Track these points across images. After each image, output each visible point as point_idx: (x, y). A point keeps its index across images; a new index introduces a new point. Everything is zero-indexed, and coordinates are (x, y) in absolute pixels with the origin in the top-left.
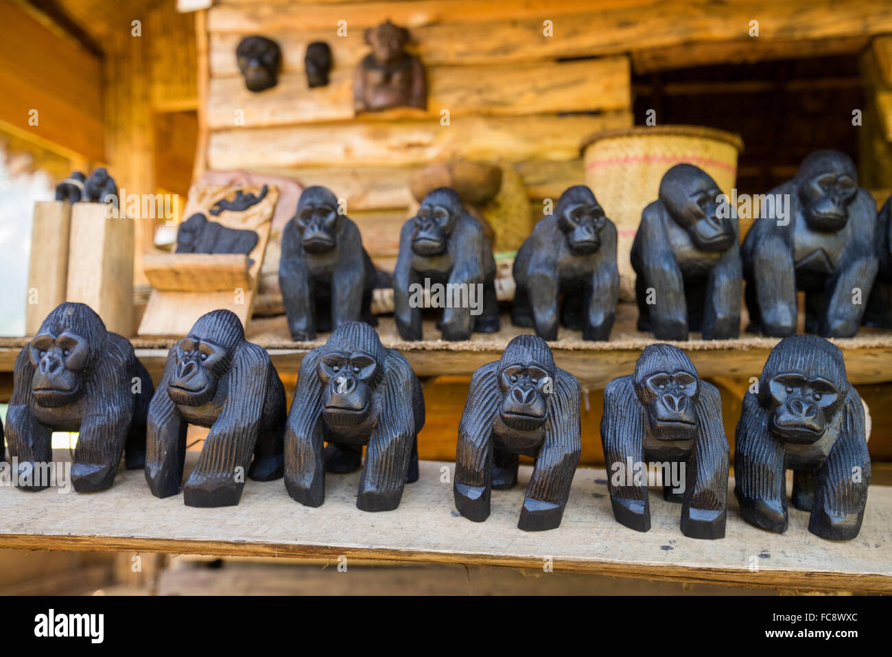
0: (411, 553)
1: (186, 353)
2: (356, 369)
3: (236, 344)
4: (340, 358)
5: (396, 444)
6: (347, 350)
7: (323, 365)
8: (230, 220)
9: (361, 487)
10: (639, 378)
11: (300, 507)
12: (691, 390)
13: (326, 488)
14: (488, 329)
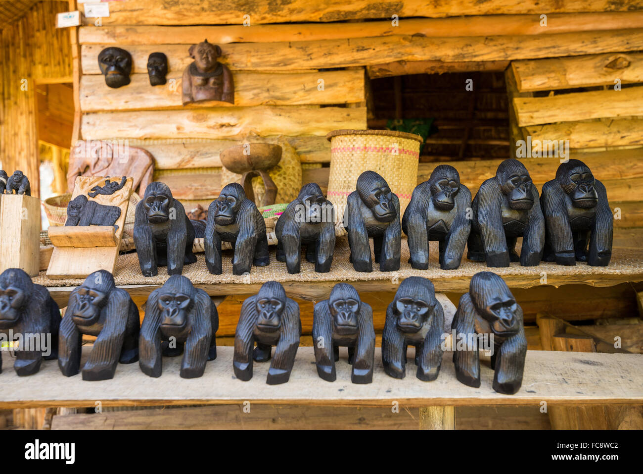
0: (208, 400)
1: (82, 296)
2: (179, 302)
3: (111, 290)
4: (170, 297)
5: (201, 342)
6: (173, 292)
7: (160, 301)
8: (102, 200)
9: (182, 366)
10: (331, 302)
11: (148, 378)
12: (355, 308)
13: (163, 366)
14: (263, 264)
